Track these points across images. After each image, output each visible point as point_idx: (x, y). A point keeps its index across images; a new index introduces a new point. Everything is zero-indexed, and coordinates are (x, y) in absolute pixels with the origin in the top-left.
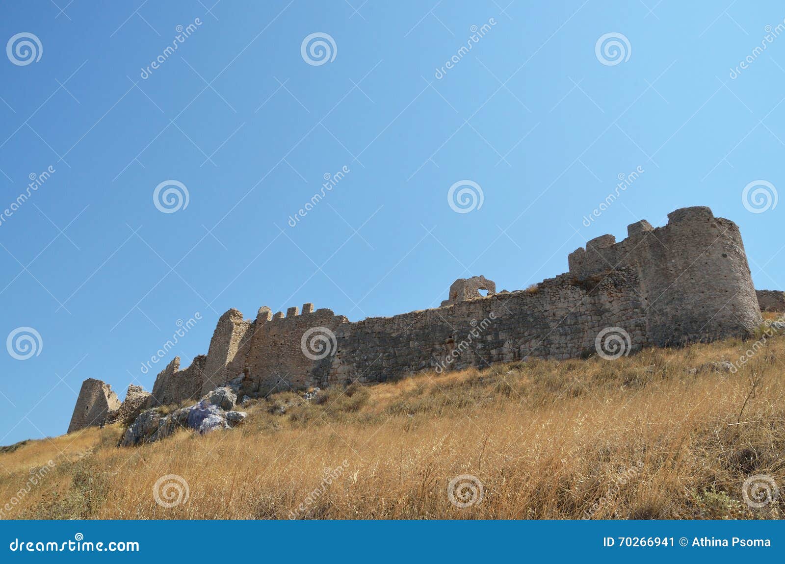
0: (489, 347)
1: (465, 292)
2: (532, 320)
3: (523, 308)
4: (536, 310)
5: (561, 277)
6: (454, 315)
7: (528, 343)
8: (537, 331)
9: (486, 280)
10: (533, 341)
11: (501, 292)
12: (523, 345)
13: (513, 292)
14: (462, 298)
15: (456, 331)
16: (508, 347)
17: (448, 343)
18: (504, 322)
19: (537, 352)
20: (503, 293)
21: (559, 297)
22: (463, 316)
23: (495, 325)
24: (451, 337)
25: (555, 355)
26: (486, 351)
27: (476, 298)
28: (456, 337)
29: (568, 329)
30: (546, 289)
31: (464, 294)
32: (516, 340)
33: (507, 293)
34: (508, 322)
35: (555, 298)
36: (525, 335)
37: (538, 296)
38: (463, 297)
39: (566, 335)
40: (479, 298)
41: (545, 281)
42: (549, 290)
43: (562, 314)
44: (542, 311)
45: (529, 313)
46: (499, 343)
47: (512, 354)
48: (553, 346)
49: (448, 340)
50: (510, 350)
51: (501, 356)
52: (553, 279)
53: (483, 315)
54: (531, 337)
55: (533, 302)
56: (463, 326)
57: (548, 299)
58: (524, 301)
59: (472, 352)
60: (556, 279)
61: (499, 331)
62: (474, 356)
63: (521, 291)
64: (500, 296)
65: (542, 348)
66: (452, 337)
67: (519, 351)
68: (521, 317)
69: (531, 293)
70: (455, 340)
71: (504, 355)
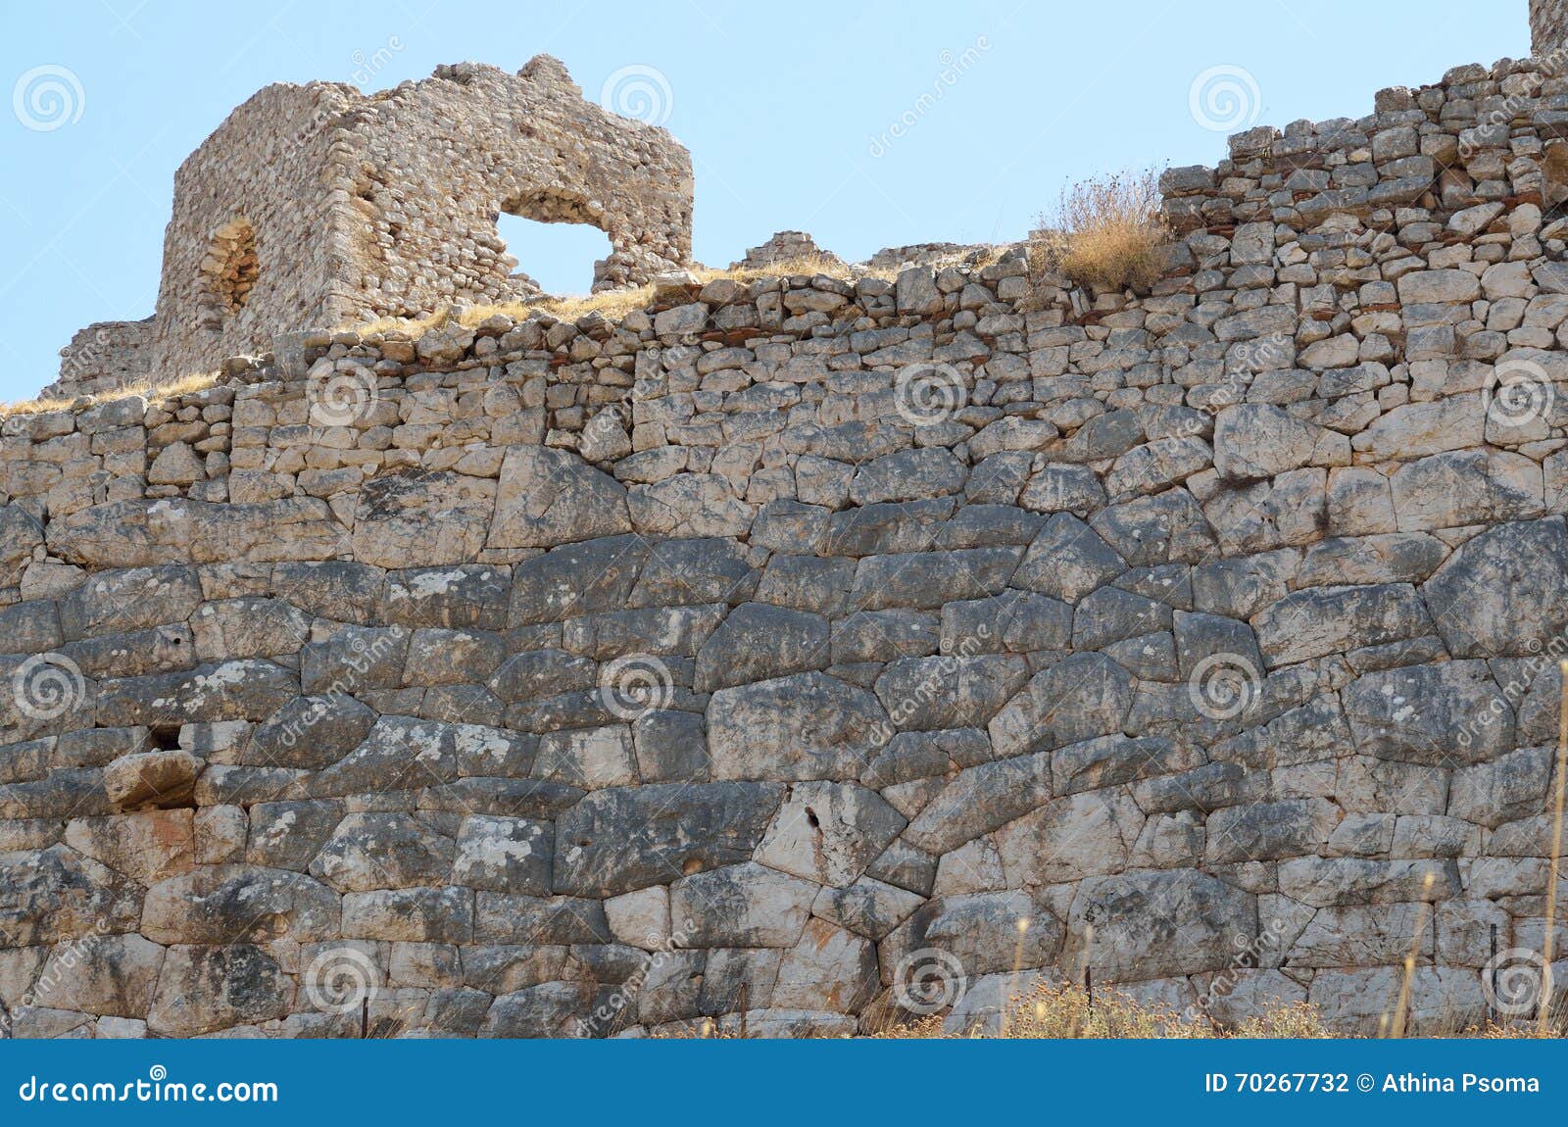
0: (592, 862)
1: (345, 242)
2: (1075, 578)
3: (986, 443)
4: (1131, 472)
5: (1436, 117)
6: (217, 492)
7: (1019, 828)
8: (1129, 703)
9: (587, 120)
10: (1087, 808)
11: (753, 259)
12: (972, 850)
13: (890, 257)
14: (316, 307)
15: (232, 673)
16: (809, 868)
17: (133, 804)
18: (773, 589)
19: (1119, 937)
20: (777, 270)
21: (1397, 338)
22: (318, 510)
23: (676, 616)
24: (166, 739)
25: (1325, 979)
26: (559, 902)
27: (475, 312)
28: (224, 734)
29: (1470, 693)
30: (1251, 244)
31: (334, 267)
32: (892, 792)
33: (813, 269)
34: (816, 596)
35: (1344, 349)
36: (1001, 743)
37: (1158, 312)
38: (323, 298)
39: (1451, 758)
40: (513, 312)
41: (1245, 151)
42: (1291, 253)
43: (1412, 525)
44: (1202, 483)
45: (1045, 496)
46: (706, 817)
47: (847, 951)
48: (1297, 868)
49: (129, 767)
50: (823, 901)
51: (719, 960)
52: (1346, 135)
53: (549, 498)
54: (1062, 759)
55: (1106, 383)
56: (309, 615)
57: (1273, 348)
58: (1003, 366)
59: (403, 908)
60: (1368, 130)
61: (720, 684)
62: (427, 954)
63: (978, 256)
64: (746, 298)
65: (1182, 894)
66: (187, 735)
67: (922, 918)
68: (963, 534)
69: (1082, 280)
70: (218, 775)
71: (759, 959)
